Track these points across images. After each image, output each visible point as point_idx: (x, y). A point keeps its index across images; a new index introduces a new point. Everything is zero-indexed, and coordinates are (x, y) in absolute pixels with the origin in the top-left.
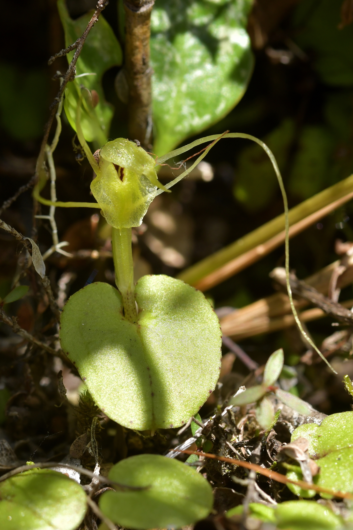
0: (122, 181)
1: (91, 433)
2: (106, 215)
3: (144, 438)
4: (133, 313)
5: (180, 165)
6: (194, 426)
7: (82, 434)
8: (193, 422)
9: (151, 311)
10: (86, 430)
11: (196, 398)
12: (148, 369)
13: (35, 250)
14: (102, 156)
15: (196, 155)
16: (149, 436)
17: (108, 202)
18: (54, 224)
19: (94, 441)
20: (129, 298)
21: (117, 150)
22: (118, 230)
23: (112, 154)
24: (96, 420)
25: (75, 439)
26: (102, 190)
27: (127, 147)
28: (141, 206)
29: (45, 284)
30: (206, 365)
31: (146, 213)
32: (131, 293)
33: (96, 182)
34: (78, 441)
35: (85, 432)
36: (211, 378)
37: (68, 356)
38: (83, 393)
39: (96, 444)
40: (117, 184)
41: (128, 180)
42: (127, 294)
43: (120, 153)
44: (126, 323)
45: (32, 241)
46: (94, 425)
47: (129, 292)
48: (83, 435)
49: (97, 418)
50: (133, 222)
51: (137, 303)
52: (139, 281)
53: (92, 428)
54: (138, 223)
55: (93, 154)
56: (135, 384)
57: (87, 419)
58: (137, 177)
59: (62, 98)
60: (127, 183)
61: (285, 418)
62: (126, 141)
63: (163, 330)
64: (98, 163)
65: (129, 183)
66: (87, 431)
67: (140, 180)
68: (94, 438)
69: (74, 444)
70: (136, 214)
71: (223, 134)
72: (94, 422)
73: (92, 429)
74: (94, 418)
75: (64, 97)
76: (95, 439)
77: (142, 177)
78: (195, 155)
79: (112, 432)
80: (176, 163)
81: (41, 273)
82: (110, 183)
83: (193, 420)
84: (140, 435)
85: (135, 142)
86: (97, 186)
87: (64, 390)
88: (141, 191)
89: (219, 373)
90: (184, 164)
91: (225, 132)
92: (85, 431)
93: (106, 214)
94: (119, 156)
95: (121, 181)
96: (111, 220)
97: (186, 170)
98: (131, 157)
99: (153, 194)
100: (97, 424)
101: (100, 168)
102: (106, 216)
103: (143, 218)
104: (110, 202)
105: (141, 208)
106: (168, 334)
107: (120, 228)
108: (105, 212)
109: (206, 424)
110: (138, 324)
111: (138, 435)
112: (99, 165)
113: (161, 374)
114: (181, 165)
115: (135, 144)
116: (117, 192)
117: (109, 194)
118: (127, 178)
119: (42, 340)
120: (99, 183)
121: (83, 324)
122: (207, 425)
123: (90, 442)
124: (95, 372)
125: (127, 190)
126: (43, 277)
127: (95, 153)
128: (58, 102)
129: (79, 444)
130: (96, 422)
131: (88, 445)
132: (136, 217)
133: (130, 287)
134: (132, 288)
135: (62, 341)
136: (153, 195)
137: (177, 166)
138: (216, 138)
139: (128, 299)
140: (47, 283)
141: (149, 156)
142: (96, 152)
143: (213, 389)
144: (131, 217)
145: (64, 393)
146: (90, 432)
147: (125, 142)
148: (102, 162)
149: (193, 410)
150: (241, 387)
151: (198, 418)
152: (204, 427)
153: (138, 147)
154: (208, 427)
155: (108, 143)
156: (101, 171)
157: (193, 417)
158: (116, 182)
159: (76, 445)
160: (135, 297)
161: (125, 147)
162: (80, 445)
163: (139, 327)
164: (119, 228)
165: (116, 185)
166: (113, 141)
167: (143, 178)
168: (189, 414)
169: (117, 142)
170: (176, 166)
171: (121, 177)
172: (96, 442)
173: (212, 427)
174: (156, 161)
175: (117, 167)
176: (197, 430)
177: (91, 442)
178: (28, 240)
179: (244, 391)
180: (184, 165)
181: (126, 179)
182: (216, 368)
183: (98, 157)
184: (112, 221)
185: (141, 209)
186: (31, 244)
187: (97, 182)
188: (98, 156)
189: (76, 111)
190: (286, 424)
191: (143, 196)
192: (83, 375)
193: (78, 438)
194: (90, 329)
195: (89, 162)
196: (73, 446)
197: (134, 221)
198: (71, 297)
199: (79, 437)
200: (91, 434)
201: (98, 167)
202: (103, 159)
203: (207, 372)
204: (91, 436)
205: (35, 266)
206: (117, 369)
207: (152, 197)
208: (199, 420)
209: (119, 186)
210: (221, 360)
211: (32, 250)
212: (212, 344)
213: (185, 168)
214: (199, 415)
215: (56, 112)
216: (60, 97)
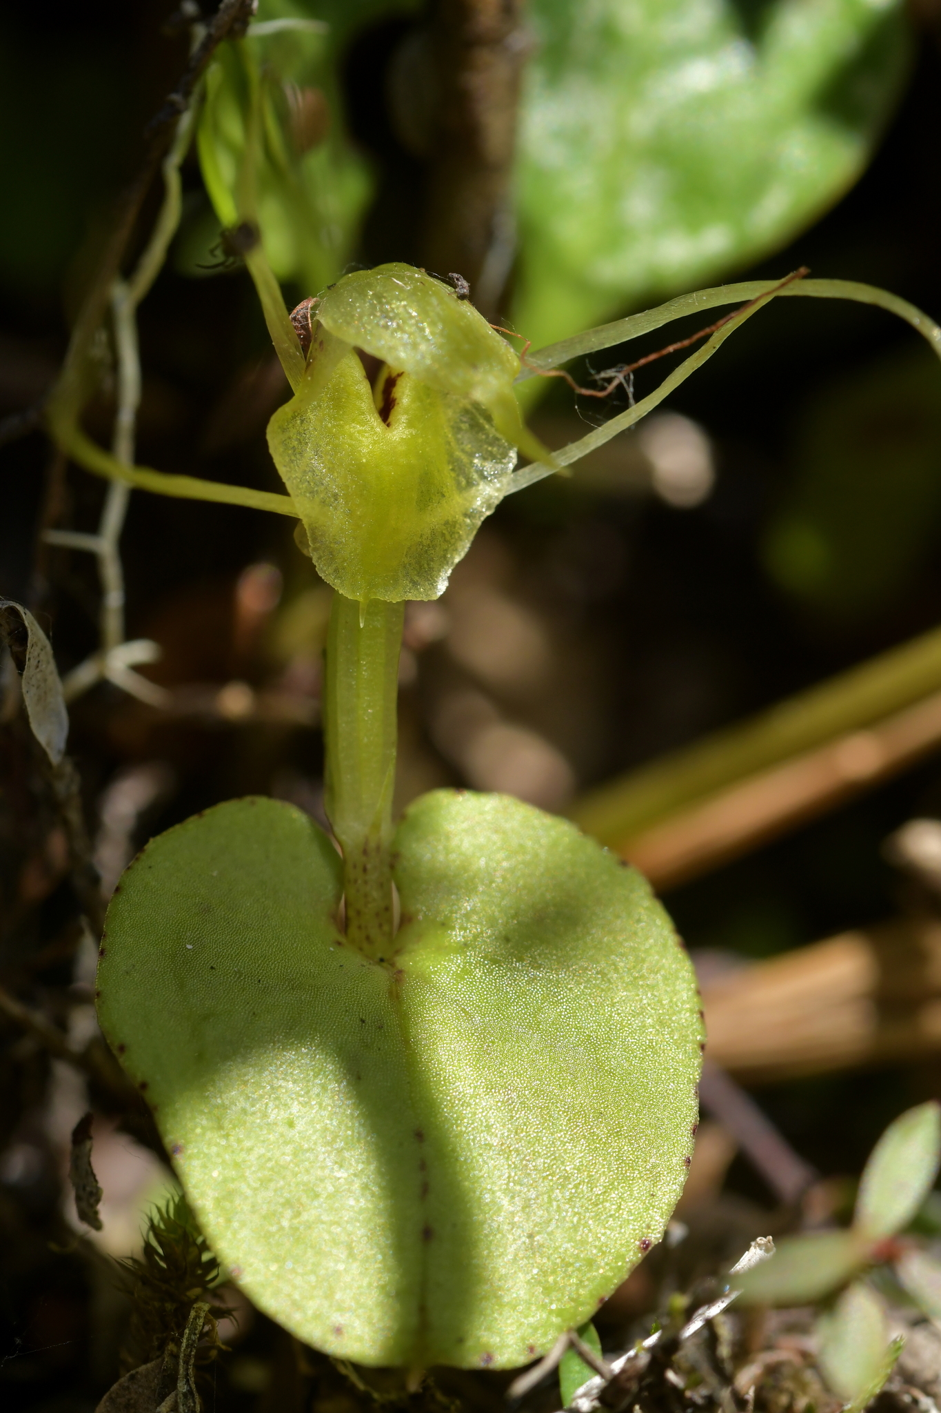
0: (388, 425)
1: (181, 1361)
2: (314, 543)
3: (373, 1400)
4: (380, 926)
5: (610, 380)
6: (574, 1368)
7: (146, 1361)
8: (571, 1354)
9: (445, 925)
10: (161, 1347)
11: (591, 1263)
12: (419, 1136)
13: (36, 654)
14: (322, 321)
15: (676, 351)
16: (393, 1396)
17: (328, 497)
18: (112, 573)
19: (188, 1391)
20: (369, 866)
21: (380, 303)
22: (356, 604)
23: (361, 318)
24: (203, 1314)
25: (116, 1378)
26: (309, 452)
27: (418, 297)
28: (447, 523)
29: (61, 787)
30: (636, 1146)
31: (463, 554)
32: (378, 848)
33: (290, 416)
34: (128, 1388)
35: (158, 1357)
36: (652, 1195)
37: (123, 1060)
38: (164, 1210)
39: (195, 1403)
40: (365, 432)
41: (410, 424)
42: (365, 852)
43: (391, 315)
44: (352, 960)
45: (28, 619)
46: (192, 1332)
47: (372, 844)
48: (149, 1365)
49: (206, 1307)
50: (415, 584)
51: (399, 889)
52: (412, 810)
53: (185, 1341)
54: (433, 585)
55: (290, 310)
56: (365, 1187)
57: (169, 1306)
58: (446, 416)
59: (193, 100)
60: (403, 433)
61: (909, 1379)
62: (416, 275)
63: (487, 998)
64: (305, 348)
65: (411, 434)
66: (163, 1353)
67: (453, 427)
68: (188, 1381)
69: (111, 1400)
70: (426, 552)
71: (783, 280)
72: (195, 1319)
73: (184, 1345)
74: (195, 1306)
75: (203, 98)
76: (193, 1386)
77: (465, 419)
78: (671, 349)
79: (253, 1375)
80: (599, 372)
81: (49, 744)
82: (342, 426)
83: (572, 1345)
84: (361, 1386)
85: (451, 283)
86: (293, 433)
87: (94, 1191)
88: (453, 470)
89: (682, 1179)
90: (627, 380)
91: (791, 275)
92: (158, 1353)
93: (315, 540)
94: (386, 327)
95: (383, 425)
96: (334, 566)
97: (632, 401)
98: (432, 333)
99: (498, 485)
100: (207, 1328)
101: (309, 365)
102: (315, 549)
103: (453, 570)
104: (336, 496)
105: (449, 531)
106: (502, 1015)
107: (361, 599)
108: (313, 533)
109: (618, 1365)
110: (393, 965)
111: (352, 1388)
112: (306, 358)
113: (466, 1160)
114: (615, 383)
115: (450, 288)
116: (364, 461)
117: (334, 467)
118: (406, 416)
119: (25, 997)
120: (302, 421)
121: (189, 947)
122: (623, 1371)
123: (173, 1394)
124: (220, 1127)
125: (403, 461)
126: (55, 758)
127: (295, 311)
128: (176, 112)
129: (129, 1400)
130: (201, 1322)
131: (163, 1404)
132: (426, 566)
133: (376, 826)
134: (386, 831)
135: (103, 1003)
136: (498, 490)
137: (600, 383)
138: (758, 293)
139: (365, 870)
140: (68, 784)
141: (498, 337)
142: (299, 307)
143: (655, 1237)
144: (406, 560)
145: (92, 1201)
146: (175, 1357)
147: (411, 278)
148: (321, 343)
149: (576, 1308)
150: (758, 1239)
151: (591, 1342)
152: (608, 1376)
153: (459, 301)
154: (624, 1376)
155: (349, 278)
156: (312, 376)
157: (574, 1336)
158: (363, 423)
159: (119, 1400)
160: (392, 867)
161: (413, 293)
162: (132, 1402)
163: (398, 976)
164: (358, 596)
165: (363, 436)
166: (369, 272)
167: (465, 422)
168: (555, 1320)
169: (380, 274)
170: (593, 385)
171: (386, 411)
172: (197, 1396)
173: (640, 1377)
174: (522, 358)
175: (373, 367)
176: (581, 1384)
177: (177, 1395)
178: (13, 612)
179: (768, 1255)
180: (625, 385)
181: (403, 418)
182: (674, 1160)
183: (305, 327)
184: (336, 570)
185: (448, 537)
186: (24, 625)
187: (294, 417)
188: (307, 320)
189: (240, 160)
190: (915, 1401)
191: (460, 489)
192: (172, 1136)
193: (128, 1375)
194: (212, 968)
195: (272, 342)
196: (108, 1404)
197: (416, 578)
198: (152, 844)
199: (133, 1372)
200: (178, 1364)
201: (304, 364)
202: (327, 333)
203: (637, 1172)
204: (177, 1371)
205: (30, 713)
206: (300, 1125)
207: (491, 497)
208: (592, 1347)
209: (375, 442)
210: (694, 1131)
211: (25, 650)
212: (665, 1068)
213: (631, 396)
214: (593, 1332)
215: (166, 152)
216: (187, 94)
